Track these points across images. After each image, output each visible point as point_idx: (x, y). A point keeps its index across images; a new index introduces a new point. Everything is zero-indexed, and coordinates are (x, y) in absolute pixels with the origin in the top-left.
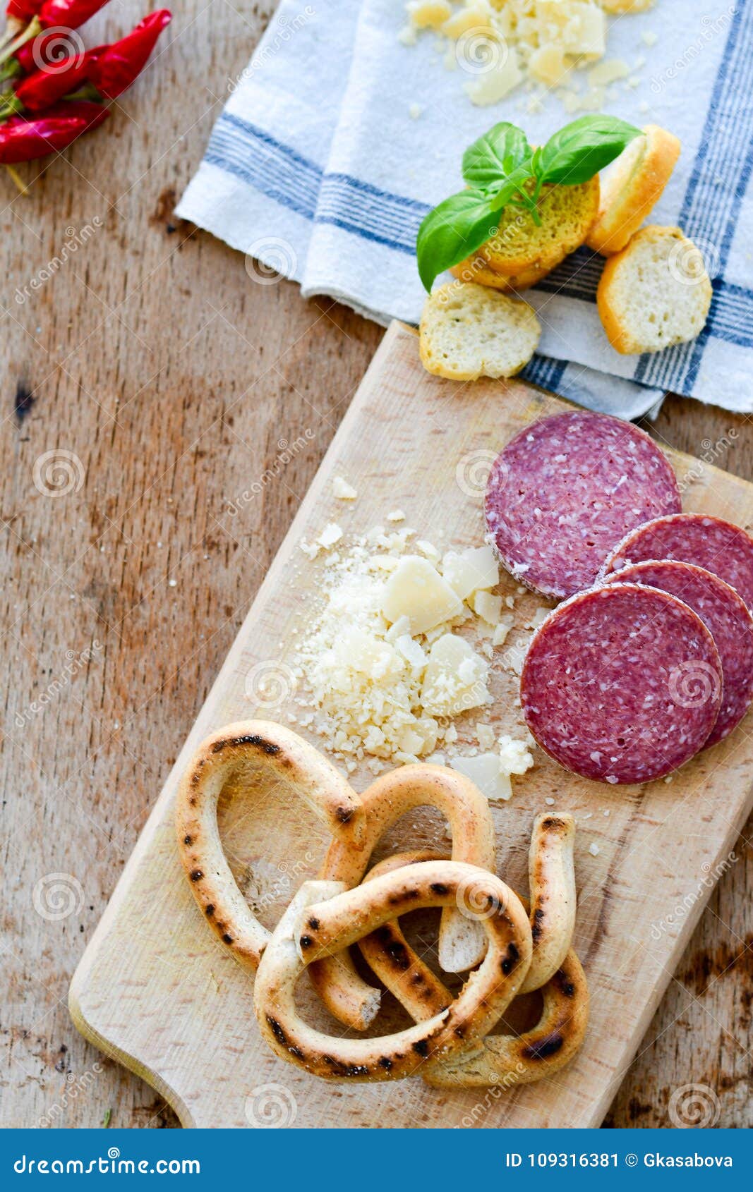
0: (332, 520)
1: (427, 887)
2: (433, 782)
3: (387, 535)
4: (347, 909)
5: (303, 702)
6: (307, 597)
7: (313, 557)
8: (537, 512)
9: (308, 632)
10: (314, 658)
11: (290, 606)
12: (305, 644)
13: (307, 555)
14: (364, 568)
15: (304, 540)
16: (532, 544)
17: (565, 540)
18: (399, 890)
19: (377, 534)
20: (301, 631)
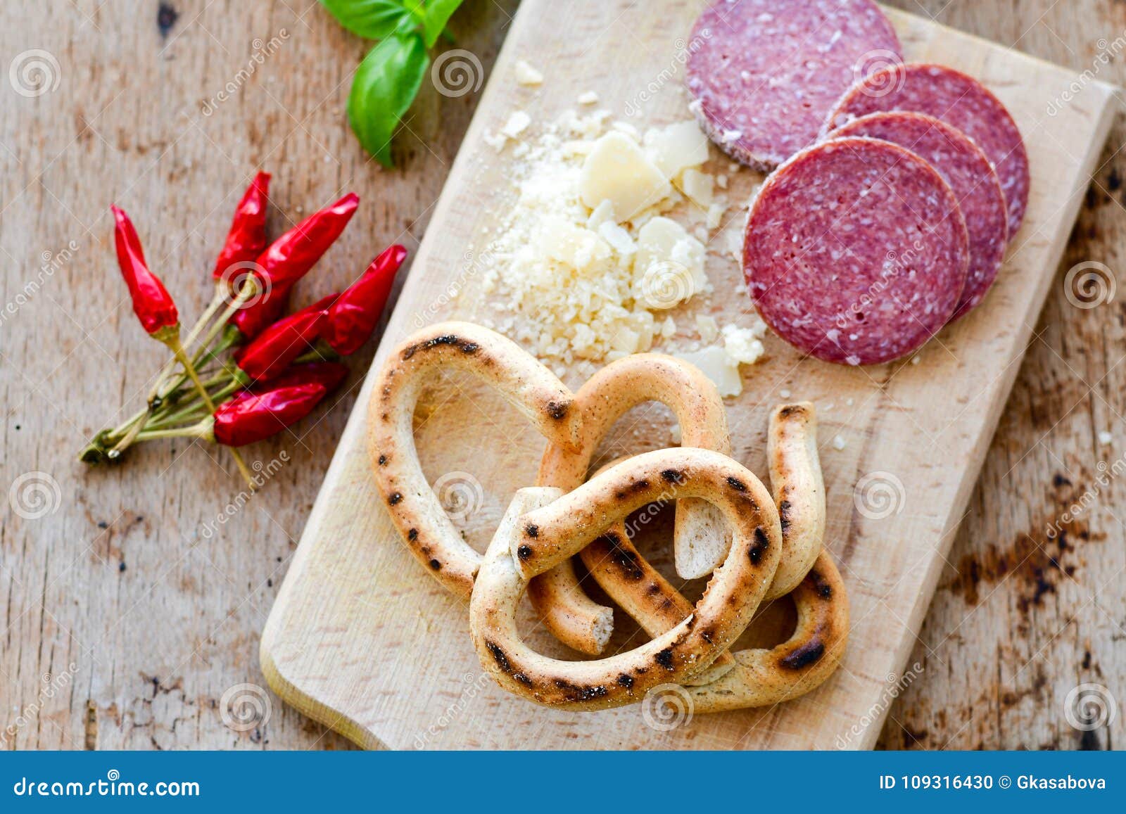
0: (517, 108)
1: (657, 475)
2: (653, 368)
3: (579, 118)
4: (568, 510)
5: (500, 306)
6: (496, 194)
7: (499, 148)
8: (745, 75)
9: (500, 230)
10: (508, 256)
11: (477, 204)
12: (497, 243)
13: (493, 148)
14: (556, 156)
15: (487, 131)
16: (743, 110)
17: (778, 104)
18: (627, 482)
19: (570, 118)
20: (492, 230)
